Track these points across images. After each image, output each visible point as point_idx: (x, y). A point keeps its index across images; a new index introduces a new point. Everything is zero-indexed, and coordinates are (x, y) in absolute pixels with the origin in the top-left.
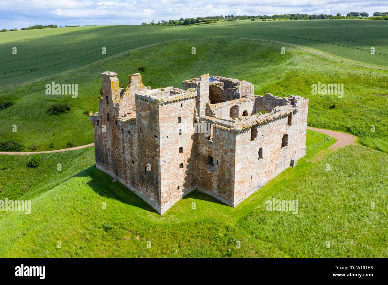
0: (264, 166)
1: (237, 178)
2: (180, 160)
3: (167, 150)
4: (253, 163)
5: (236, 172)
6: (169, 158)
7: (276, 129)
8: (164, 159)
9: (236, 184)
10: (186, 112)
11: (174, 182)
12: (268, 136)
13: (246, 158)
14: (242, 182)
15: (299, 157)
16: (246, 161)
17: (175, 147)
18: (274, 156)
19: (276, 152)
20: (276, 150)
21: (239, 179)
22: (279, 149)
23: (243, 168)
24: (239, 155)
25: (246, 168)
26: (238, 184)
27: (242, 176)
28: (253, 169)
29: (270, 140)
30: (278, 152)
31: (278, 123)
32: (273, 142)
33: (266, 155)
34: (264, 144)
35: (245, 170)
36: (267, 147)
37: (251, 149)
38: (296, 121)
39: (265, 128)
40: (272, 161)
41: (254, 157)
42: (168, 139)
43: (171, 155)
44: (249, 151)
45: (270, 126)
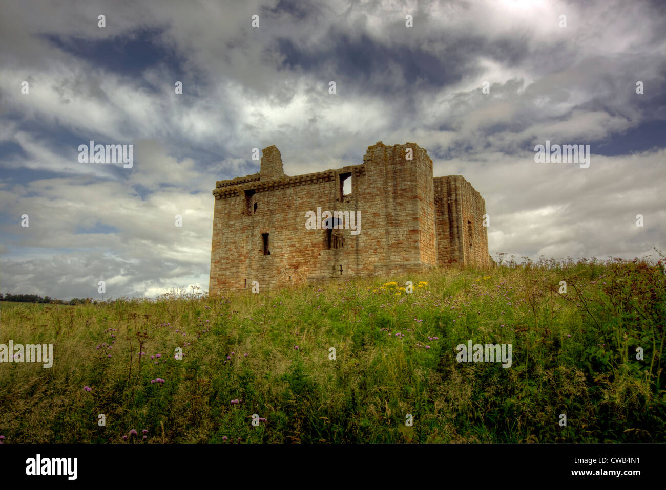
0: (275, 272)
4: (245, 257)
14: (225, 283)
16: (233, 248)
18: (302, 259)
19: (307, 252)
20: (306, 247)
21: (219, 275)
22: (313, 247)
23: (228, 258)
24: (221, 234)
25: (233, 261)
26: (217, 283)
27: (224, 272)
28: (246, 268)
29: (289, 222)
30: (313, 253)
31: (309, 193)
32: (295, 229)
33: (278, 250)
34: (273, 226)
35: (231, 263)
36: (280, 234)
37: (243, 230)
38: (369, 194)
39: (275, 198)
40: (296, 267)
41: (250, 247)
44: (239, 233)
45: (285, 195)
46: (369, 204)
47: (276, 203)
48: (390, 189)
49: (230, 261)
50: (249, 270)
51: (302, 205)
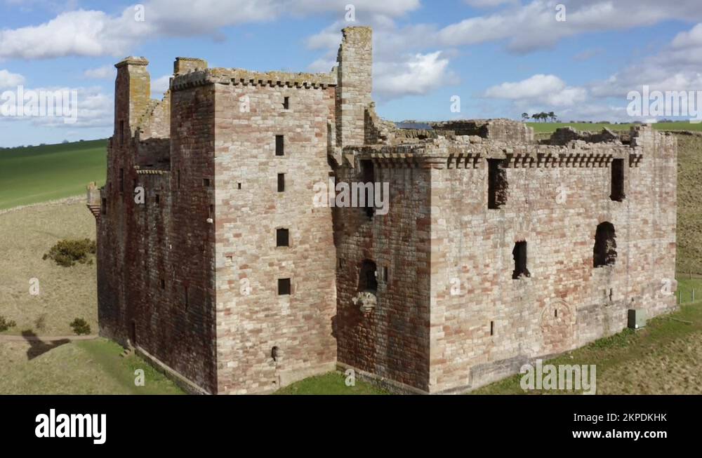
0: (536, 304)
1: (438, 313)
2: (281, 268)
3: (239, 223)
4: (493, 283)
5: (433, 294)
6: (243, 252)
7: (573, 196)
8: (229, 250)
9: (435, 334)
10: (301, 127)
11: (261, 331)
12: (547, 211)
13: (472, 257)
14: (458, 332)
15: (657, 308)
16: (469, 267)
17: (265, 222)
18: (571, 282)
19: (577, 271)
20: (576, 264)
21: (447, 319)
22: (584, 264)
23: (461, 286)
24: (446, 241)
25: (470, 291)
26: (442, 334)
27: (457, 312)
28: (494, 301)
29: (555, 224)
30: (584, 272)
31: (580, 180)
32: (563, 235)
33: (541, 270)
34: (532, 230)
35: (467, 296)
36: (543, 244)
37: (487, 233)
38: (640, 193)
39: (534, 181)
40: (563, 295)
41: (499, 265)
42: (241, 193)
43: (250, 242)
44: (480, 238)
45: (549, 178)
46: (639, 207)
47: (537, 190)
48: (657, 190)
49: (467, 292)
50: (499, 305)
51: (571, 199)
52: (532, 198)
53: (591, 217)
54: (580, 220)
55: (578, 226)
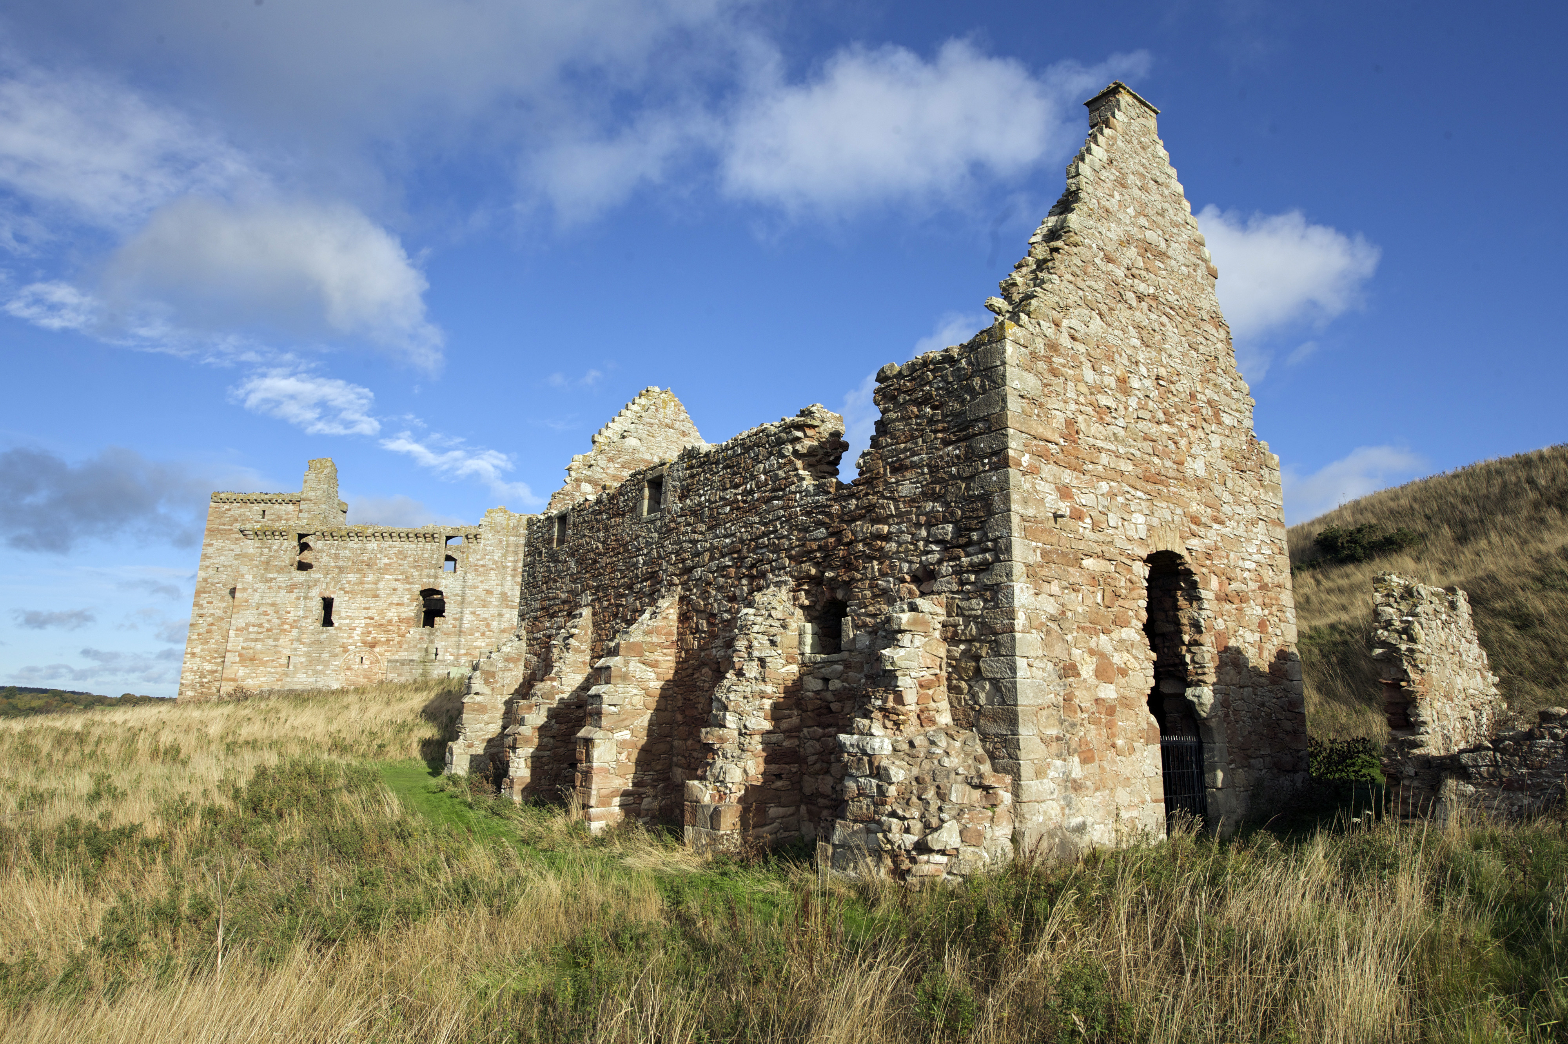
0: (339, 649)
4: (292, 626)
5: (232, 628)
6: (213, 615)
7: (390, 565)
8: (201, 612)
9: (229, 658)
11: (216, 671)
12: (358, 575)
13: (273, 605)
14: (252, 660)
16: (270, 611)
18: (382, 636)
19: (391, 628)
20: (390, 621)
21: (243, 648)
22: (400, 622)
23: (260, 625)
24: (250, 590)
25: (268, 630)
26: (238, 659)
27: (253, 644)
28: (292, 641)
29: (366, 586)
30: (399, 629)
31: (400, 552)
32: (376, 596)
33: (348, 621)
34: (340, 589)
35: (265, 633)
36: (351, 601)
37: (291, 588)
38: (483, 566)
39: (347, 551)
40: (373, 645)
41: (301, 613)
42: (219, 575)
43: (219, 608)
44: (283, 592)
45: (363, 550)
46: (480, 578)
47: (348, 558)
48: (509, 564)
49: (265, 630)
50: (296, 644)
51: (388, 567)
52: (340, 564)
53: (411, 583)
54: (398, 585)
55: (394, 589)
